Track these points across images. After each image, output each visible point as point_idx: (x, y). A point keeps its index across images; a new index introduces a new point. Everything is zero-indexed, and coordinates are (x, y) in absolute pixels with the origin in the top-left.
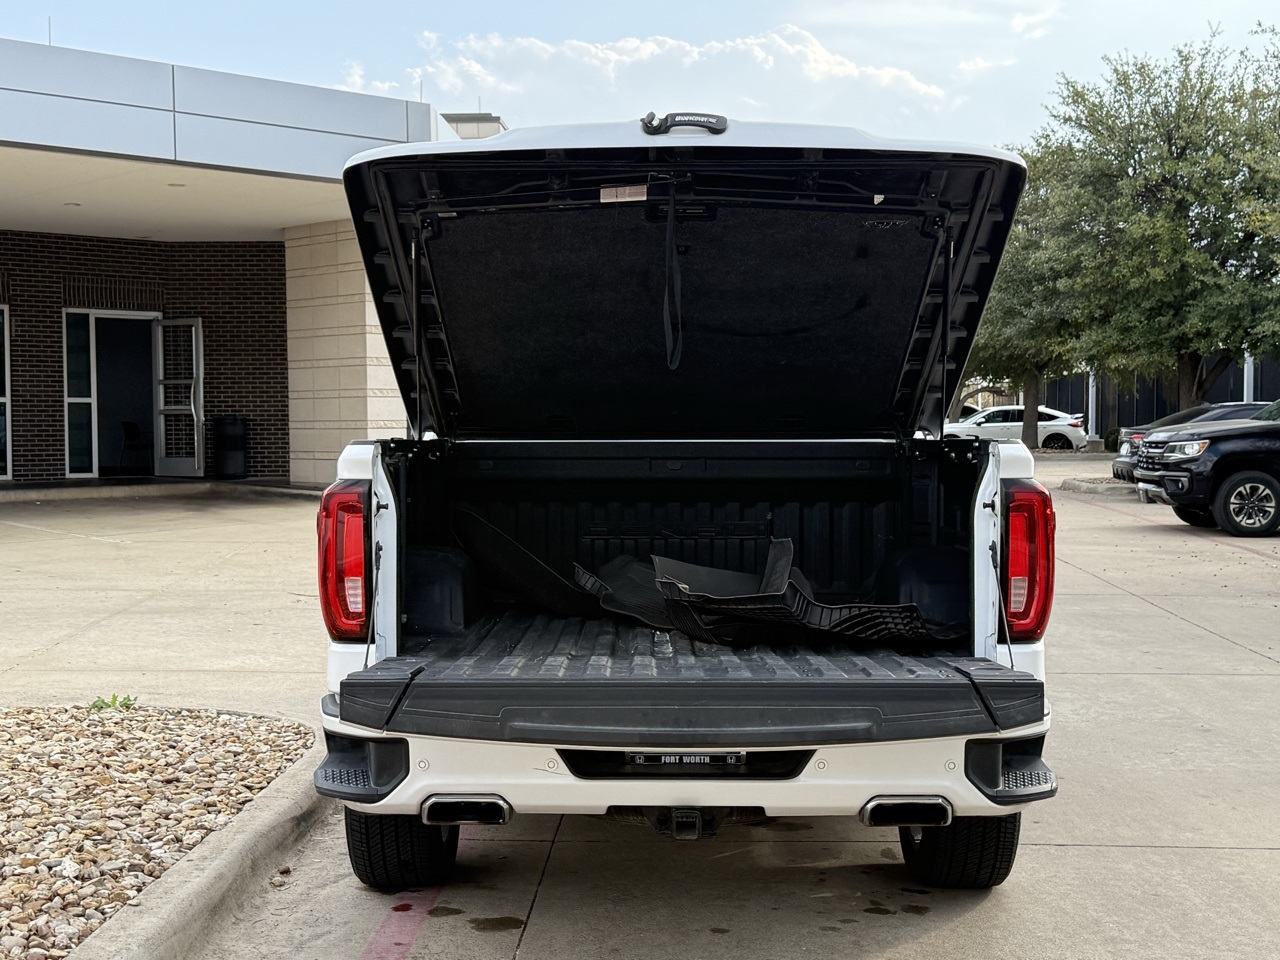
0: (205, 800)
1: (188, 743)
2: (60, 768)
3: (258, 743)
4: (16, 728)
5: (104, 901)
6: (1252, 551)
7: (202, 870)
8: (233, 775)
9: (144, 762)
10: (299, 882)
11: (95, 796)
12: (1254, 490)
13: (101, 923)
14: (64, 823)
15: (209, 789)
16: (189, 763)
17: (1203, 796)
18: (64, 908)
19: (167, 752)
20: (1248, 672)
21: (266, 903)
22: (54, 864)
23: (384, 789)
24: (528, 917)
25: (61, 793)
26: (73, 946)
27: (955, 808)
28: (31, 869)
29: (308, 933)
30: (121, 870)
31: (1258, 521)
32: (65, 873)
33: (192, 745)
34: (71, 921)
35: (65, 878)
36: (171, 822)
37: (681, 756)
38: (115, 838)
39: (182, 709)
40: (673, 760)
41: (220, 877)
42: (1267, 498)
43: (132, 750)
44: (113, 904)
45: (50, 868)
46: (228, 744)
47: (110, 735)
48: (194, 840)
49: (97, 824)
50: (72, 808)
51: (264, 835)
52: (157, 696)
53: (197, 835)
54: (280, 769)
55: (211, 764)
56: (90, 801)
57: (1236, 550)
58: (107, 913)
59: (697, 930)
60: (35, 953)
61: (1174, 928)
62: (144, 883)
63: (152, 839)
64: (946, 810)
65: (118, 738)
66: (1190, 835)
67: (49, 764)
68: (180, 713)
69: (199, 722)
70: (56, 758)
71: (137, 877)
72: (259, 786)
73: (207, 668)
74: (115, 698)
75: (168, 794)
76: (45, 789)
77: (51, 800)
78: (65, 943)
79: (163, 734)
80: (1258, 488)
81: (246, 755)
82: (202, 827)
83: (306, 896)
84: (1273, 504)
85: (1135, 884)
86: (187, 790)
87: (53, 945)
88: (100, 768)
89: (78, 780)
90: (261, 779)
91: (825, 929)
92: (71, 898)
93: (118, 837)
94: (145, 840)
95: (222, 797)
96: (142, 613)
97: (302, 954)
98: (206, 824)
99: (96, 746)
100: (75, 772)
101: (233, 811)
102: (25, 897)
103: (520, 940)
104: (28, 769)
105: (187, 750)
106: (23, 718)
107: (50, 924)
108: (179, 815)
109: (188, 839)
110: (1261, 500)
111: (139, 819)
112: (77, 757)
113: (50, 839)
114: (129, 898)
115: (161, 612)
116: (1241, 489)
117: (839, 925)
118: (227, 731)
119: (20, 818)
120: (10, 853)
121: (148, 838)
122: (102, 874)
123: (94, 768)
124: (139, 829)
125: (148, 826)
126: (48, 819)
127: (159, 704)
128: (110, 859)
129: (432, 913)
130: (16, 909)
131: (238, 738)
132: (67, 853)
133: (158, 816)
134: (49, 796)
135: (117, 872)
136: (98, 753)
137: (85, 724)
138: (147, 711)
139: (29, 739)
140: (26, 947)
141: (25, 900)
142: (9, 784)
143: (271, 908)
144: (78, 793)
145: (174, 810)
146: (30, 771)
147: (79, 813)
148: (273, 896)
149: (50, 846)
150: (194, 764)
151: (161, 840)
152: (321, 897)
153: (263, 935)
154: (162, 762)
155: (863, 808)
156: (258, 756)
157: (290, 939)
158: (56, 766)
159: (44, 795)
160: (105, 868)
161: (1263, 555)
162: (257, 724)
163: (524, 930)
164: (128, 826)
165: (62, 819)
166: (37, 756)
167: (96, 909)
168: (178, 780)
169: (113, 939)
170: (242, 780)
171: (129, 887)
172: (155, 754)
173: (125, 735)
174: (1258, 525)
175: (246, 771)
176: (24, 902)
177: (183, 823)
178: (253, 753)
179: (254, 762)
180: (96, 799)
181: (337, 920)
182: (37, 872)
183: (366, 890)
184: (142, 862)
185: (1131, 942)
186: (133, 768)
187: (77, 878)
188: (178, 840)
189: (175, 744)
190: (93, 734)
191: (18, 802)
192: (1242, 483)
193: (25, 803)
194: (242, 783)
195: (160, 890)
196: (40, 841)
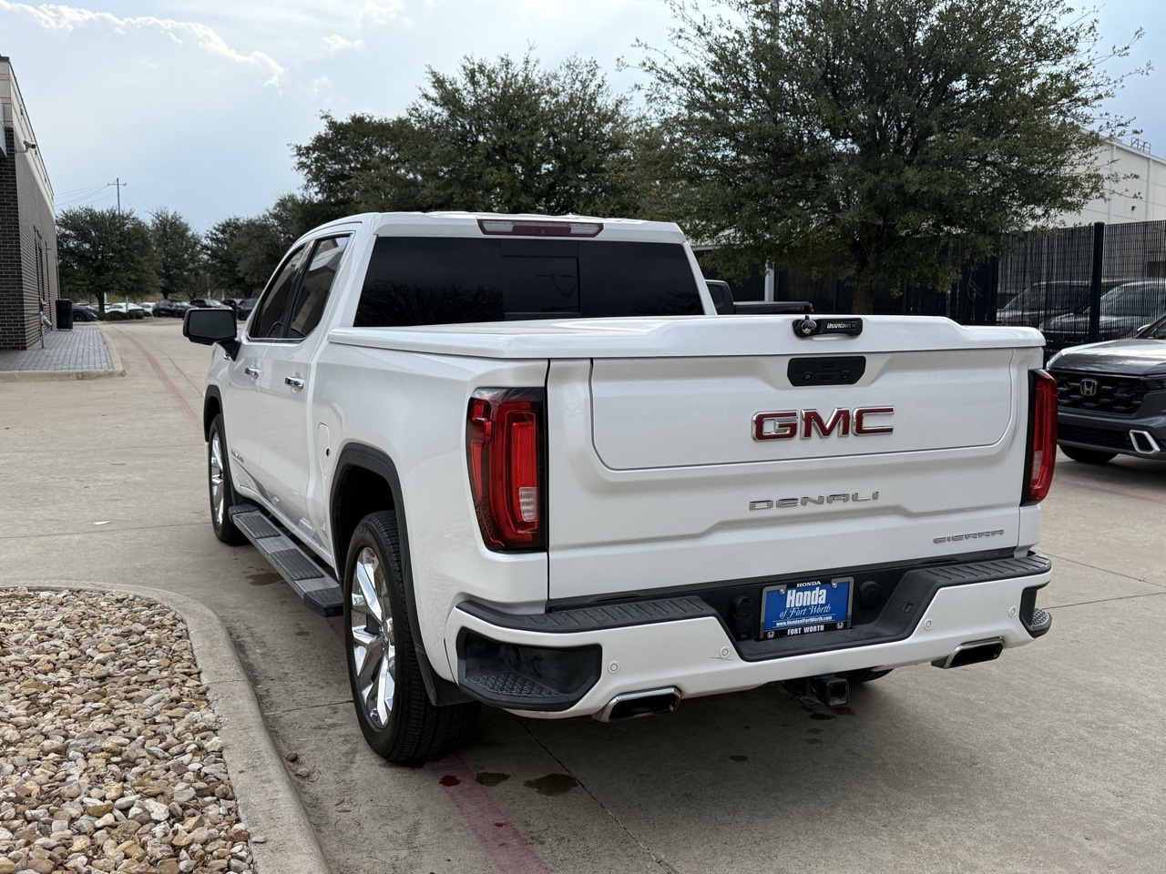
1: (58, 629)
16: (94, 654)
22: (125, 806)
23: (572, 696)
24: (567, 771)
27: (1007, 644)
28: (107, 819)
30: (196, 798)
33: (65, 631)
37: (802, 626)
40: (796, 631)
44: (239, 846)
45: (123, 810)
46: (100, 626)
53: (218, 741)
55: (115, 651)
59: (720, 761)
62: (232, 810)
71: (216, 803)
72: (194, 670)
75: (121, 694)
83: (345, 784)
86: (133, 686)
90: (187, 664)
91: (810, 742)
93: (137, 755)
95: (175, 689)
97: (426, 856)
101: (204, 704)
103: (597, 800)
105: (69, 637)
108: (163, 717)
111: (130, 729)
117: (815, 736)
129: (482, 781)
132: (122, 789)
133: (142, 722)
150: (100, 653)
152: (360, 783)
153: (360, 839)
155: (949, 655)
157: (391, 839)
163: (583, 787)
170: (168, 666)
177: (180, 726)
181: (407, 806)
184: (200, 783)
189: (48, 633)
194: (178, 670)
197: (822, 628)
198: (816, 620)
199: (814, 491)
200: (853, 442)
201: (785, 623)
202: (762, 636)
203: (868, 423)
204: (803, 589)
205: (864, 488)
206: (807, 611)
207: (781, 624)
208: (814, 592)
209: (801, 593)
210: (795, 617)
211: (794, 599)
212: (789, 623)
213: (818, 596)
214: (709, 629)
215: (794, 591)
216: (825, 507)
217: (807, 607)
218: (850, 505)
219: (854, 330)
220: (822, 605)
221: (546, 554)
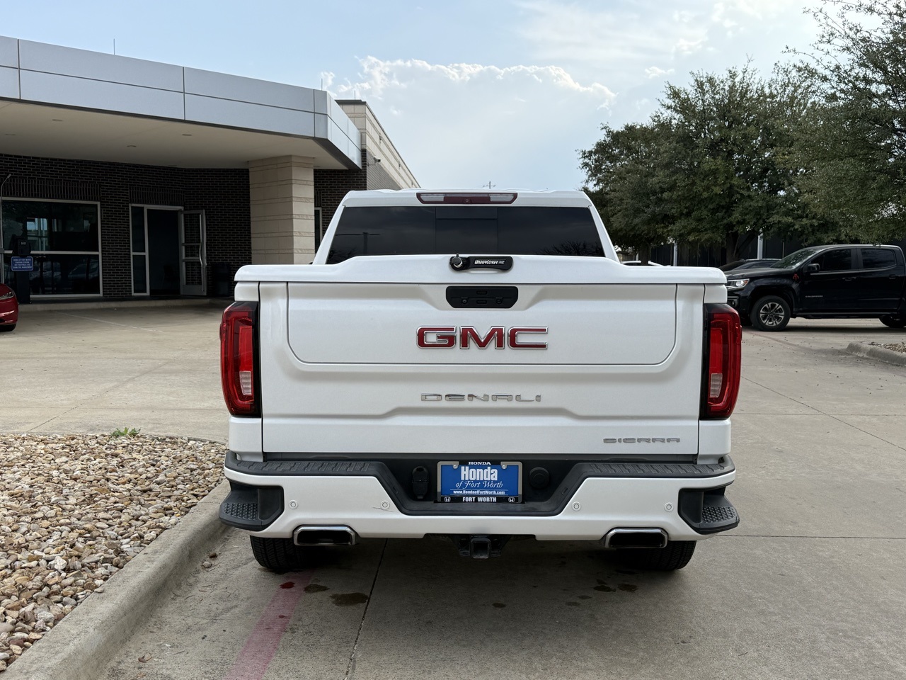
0: (166, 506)
1: (164, 462)
2: (78, 481)
3: (208, 462)
4: (61, 451)
5: (79, 588)
6: (774, 339)
7: (152, 562)
8: (187, 486)
9: (132, 476)
10: (221, 564)
11: (95, 502)
12: (773, 306)
13: (73, 608)
14: (67, 524)
15: (169, 497)
16: (161, 478)
17: (792, 498)
18: (48, 597)
19: (149, 469)
20: (793, 413)
21: (197, 582)
22: (51, 559)
23: (265, 522)
24: (371, 593)
25: (72, 500)
26: (48, 628)
27: (670, 536)
28: (34, 563)
29: (222, 606)
30: (96, 562)
31: (775, 323)
32: (56, 567)
33: (165, 463)
34: (51, 607)
35: (56, 570)
36: (139, 523)
37: (476, 497)
38: (99, 536)
39: (167, 437)
40: (470, 499)
41: (164, 567)
42: (780, 310)
43: (128, 469)
44: (85, 592)
45: (48, 561)
46: (189, 463)
47: (116, 456)
48: (151, 537)
49: (88, 526)
50: (77, 512)
51: (199, 532)
52: (158, 425)
53: (153, 534)
54: (218, 481)
55: (175, 478)
56: (91, 506)
57: (765, 339)
58: (79, 599)
59: (484, 605)
60: (17, 637)
61: (801, 602)
62: (111, 573)
63: (124, 536)
64: (663, 537)
65: (121, 458)
66: (791, 527)
67: (71, 479)
68: (165, 439)
69: (175, 446)
70: (78, 473)
71: (106, 568)
72: (202, 494)
73: (191, 407)
74: (126, 430)
75: (142, 501)
76: (62, 498)
77: (64, 506)
78: (42, 627)
79: (149, 456)
80: (775, 305)
81: (199, 471)
82: (159, 527)
83: (225, 576)
84: (783, 314)
85: (766, 566)
86: (155, 498)
87: (34, 630)
88: (103, 481)
89: (87, 490)
90: (204, 489)
91: (569, 604)
92: (55, 587)
93: (102, 535)
94: (120, 537)
95: (177, 503)
96: (160, 373)
97: (215, 626)
98: (161, 524)
99: (104, 465)
100: (86, 484)
101: (182, 513)
102: (23, 587)
103: (365, 613)
104: (56, 482)
105: (163, 467)
106: (68, 443)
107: (35, 611)
108: (145, 517)
109: (148, 536)
110: (777, 312)
111: (118, 521)
112: (91, 473)
113: (55, 538)
114: (97, 587)
115: (171, 372)
116: (766, 305)
117: (579, 601)
118: (191, 452)
119: (39, 521)
120: (23, 549)
121: (122, 535)
122: (83, 566)
123: (99, 481)
124: (116, 529)
125: (123, 526)
126: (58, 521)
127: (153, 433)
128: (92, 553)
129: (308, 589)
130: (14, 598)
131: (196, 458)
132: (62, 550)
133: (131, 518)
134: (63, 502)
135: (93, 565)
136: (105, 469)
137: (104, 448)
138: (145, 438)
139: (64, 459)
140: (12, 632)
141: (22, 590)
142: (41, 493)
143: (200, 586)
144: (84, 500)
145: (143, 512)
146: (58, 483)
147: (80, 516)
148: (203, 576)
149: (54, 543)
150: (164, 477)
151: (129, 537)
152: (234, 577)
153: (191, 609)
154: (144, 476)
155: (605, 536)
156: (207, 471)
157: (209, 612)
158: (75, 480)
159: (61, 502)
160: (85, 561)
161: (780, 341)
162: (210, 448)
163: (368, 604)
164: (110, 526)
165: (68, 521)
166: (66, 472)
167: (71, 597)
168: (151, 490)
169: (77, 623)
170: (192, 490)
171: (100, 575)
172: (141, 470)
173: (126, 456)
174: (775, 325)
175: (197, 483)
176: (22, 592)
177: (148, 524)
178: (204, 469)
179: (202, 476)
180: (94, 505)
181: (243, 596)
182: (38, 565)
183: (264, 570)
184: (113, 555)
185: (775, 615)
186: (123, 481)
187: (64, 570)
188: (141, 537)
189: (155, 463)
190: (107, 455)
191: (42, 508)
192: (767, 302)
193: (46, 508)
194: (192, 492)
195: (120, 579)
196: (48, 539)
197: (495, 500)
198: (490, 493)
199: (479, 390)
200: (508, 353)
201: (461, 492)
202: (439, 500)
203: (521, 339)
204: (476, 467)
205: (528, 392)
206: (481, 485)
207: (458, 492)
208: (485, 470)
209: (474, 470)
210: (469, 488)
211: (467, 473)
212: (465, 492)
213: (491, 474)
214: (371, 486)
215: (467, 468)
216: (491, 404)
217: (480, 481)
218: (514, 404)
219: (507, 266)
220: (494, 482)
221: (260, 419)
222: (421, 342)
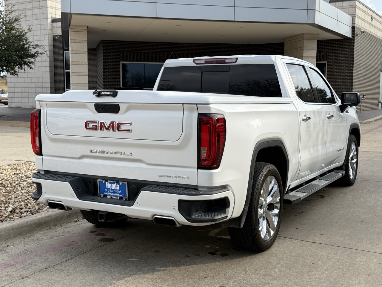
23: (38, 197)
24: (118, 239)
27: (178, 221)
29: (60, 235)
30: (25, 211)
37: (112, 196)
40: (110, 197)
62: (26, 216)
91: (186, 256)
103: (103, 245)
117: (192, 256)
129: (97, 234)
153: (48, 233)
155: (152, 218)
157: (52, 236)
160: (22, 210)
187: (10, 212)
197: (118, 198)
198: (117, 195)
199: (110, 150)
200: (117, 134)
201: (107, 193)
202: (99, 196)
204: (111, 183)
205: (128, 151)
206: (114, 191)
209: (111, 184)
210: (110, 192)
211: (109, 186)
212: (108, 194)
216: (114, 156)
217: (113, 189)
218: (122, 156)
219: (115, 95)
220: (118, 190)
221: (42, 157)
222: (87, 127)
